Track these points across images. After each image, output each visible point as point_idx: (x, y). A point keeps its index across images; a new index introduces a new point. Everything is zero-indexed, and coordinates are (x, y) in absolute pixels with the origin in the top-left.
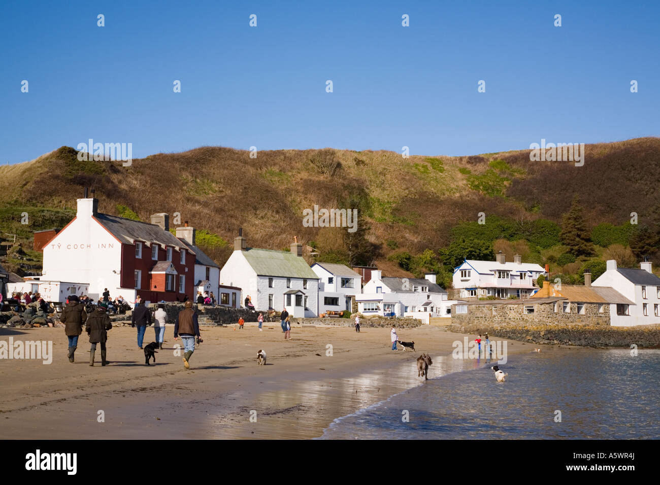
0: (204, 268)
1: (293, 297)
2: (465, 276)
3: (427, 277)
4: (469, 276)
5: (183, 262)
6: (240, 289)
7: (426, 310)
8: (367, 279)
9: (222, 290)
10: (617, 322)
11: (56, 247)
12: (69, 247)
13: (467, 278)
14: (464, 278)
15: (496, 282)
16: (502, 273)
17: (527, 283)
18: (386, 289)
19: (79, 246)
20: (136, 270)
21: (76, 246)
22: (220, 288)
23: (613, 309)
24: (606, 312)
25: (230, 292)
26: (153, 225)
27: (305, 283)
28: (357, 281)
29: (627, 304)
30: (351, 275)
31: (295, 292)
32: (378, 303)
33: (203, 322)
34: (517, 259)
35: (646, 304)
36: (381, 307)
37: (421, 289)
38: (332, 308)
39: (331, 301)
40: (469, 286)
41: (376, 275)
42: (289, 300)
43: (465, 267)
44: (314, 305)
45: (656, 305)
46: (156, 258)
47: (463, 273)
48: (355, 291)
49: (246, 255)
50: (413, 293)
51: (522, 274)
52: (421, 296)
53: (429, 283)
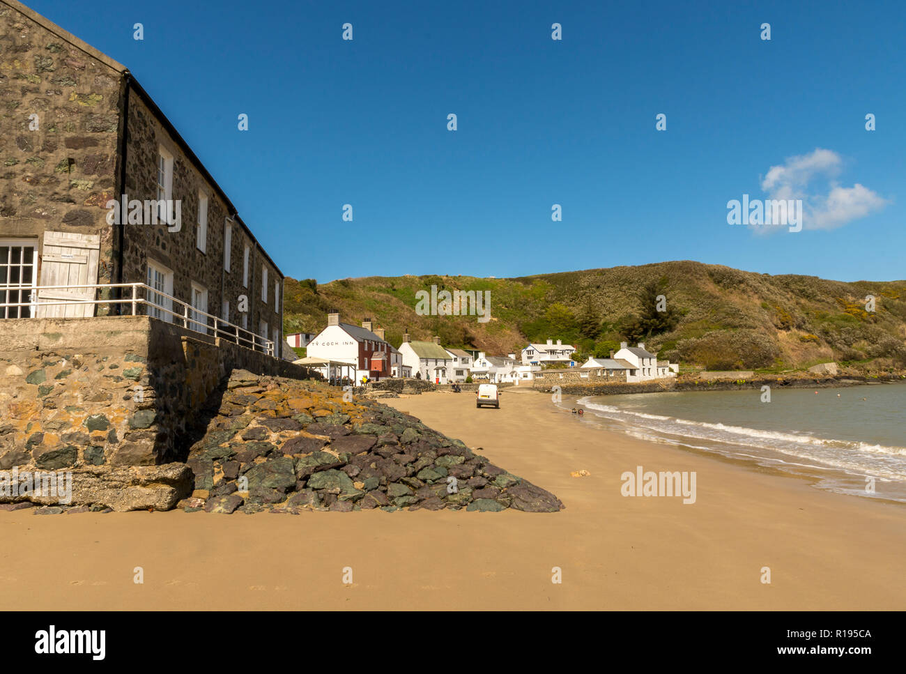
0: (394, 355)
1: (440, 371)
3: (509, 356)
5: (386, 352)
6: (412, 367)
7: (512, 376)
8: (476, 357)
9: (405, 369)
10: (631, 380)
11: (315, 345)
12: (324, 345)
13: (532, 355)
14: (529, 355)
15: (548, 357)
16: (553, 352)
17: (566, 358)
18: (489, 364)
20: (365, 359)
21: (328, 344)
22: (403, 368)
23: (628, 372)
24: (625, 374)
26: (364, 328)
27: (445, 363)
28: (470, 361)
29: (635, 370)
30: (466, 355)
31: (441, 368)
32: (485, 373)
33: (407, 389)
34: (559, 342)
35: (644, 369)
36: (488, 375)
37: (508, 363)
38: (460, 377)
39: (459, 372)
40: (533, 360)
41: (481, 355)
42: (438, 373)
43: (529, 348)
44: (451, 376)
45: (649, 369)
46: (373, 349)
47: (529, 352)
48: (469, 366)
49: (411, 346)
50: (504, 366)
51: (563, 352)
52: (508, 368)
53: (512, 359)
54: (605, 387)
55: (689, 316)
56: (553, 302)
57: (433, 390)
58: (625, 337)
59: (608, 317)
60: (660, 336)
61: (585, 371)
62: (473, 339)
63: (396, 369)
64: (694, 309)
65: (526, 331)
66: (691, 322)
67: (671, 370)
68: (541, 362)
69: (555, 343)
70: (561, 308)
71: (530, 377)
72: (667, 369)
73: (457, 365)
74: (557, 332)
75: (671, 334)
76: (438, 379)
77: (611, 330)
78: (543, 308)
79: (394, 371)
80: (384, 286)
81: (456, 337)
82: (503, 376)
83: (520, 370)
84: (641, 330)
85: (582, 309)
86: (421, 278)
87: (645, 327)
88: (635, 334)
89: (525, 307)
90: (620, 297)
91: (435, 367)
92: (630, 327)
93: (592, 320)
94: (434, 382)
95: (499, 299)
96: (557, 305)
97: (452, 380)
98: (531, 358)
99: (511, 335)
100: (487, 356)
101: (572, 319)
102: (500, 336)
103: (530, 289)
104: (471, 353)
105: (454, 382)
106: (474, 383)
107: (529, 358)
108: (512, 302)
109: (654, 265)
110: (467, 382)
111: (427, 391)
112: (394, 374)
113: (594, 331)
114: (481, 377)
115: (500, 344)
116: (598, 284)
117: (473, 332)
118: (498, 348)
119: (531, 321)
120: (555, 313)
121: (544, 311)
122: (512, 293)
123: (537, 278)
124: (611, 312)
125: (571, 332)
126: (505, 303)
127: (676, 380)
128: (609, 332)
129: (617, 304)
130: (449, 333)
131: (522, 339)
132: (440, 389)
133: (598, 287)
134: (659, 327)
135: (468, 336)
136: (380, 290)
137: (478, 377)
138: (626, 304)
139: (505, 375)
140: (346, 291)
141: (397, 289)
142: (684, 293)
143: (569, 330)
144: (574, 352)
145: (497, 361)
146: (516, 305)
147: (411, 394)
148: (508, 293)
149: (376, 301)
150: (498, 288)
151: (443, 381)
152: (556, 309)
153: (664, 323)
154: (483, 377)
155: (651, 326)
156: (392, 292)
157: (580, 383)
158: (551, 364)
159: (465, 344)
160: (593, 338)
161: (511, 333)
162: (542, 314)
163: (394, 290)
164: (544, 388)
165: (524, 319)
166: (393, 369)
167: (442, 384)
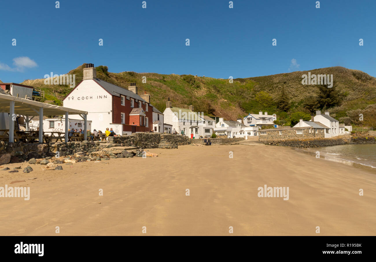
0: (157, 114)
1: (194, 129)
2: (250, 120)
3: (238, 120)
4: (251, 120)
5: (147, 110)
6: (172, 126)
7: (241, 133)
8: (217, 121)
9: (165, 126)
11: (71, 99)
12: (79, 99)
13: (251, 121)
14: (249, 121)
15: (261, 122)
16: (264, 119)
18: (226, 126)
19: (85, 98)
20: (122, 113)
21: (83, 98)
22: (164, 125)
23: (325, 130)
24: (323, 132)
25: (168, 127)
26: (129, 91)
27: (197, 124)
28: (214, 123)
29: (328, 129)
30: (211, 120)
31: (195, 127)
32: (224, 131)
33: (164, 143)
34: (266, 113)
35: (333, 128)
36: (226, 133)
37: (238, 125)
38: (208, 134)
39: (207, 131)
40: (251, 124)
41: (221, 120)
42: (192, 131)
43: (249, 116)
44: (202, 133)
45: (335, 129)
46: (133, 106)
47: (249, 119)
48: (213, 126)
49: (172, 110)
50: (236, 127)
51: (269, 119)
52: (238, 128)
53: (240, 123)
54: (315, 141)
55: (349, 97)
56: (259, 91)
57: (189, 143)
58: (308, 110)
59: (294, 99)
60: (331, 109)
61: (299, 129)
62: (214, 110)
63: (157, 125)
64: (352, 92)
65: (244, 107)
66: (351, 100)
67: (346, 130)
68: (257, 125)
69: (263, 114)
70: (264, 94)
71: (252, 134)
72: (344, 129)
73: (206, 125)
74: (263, 108)
75: (339, 107)
76: (192, 135)
77: (296, 107)
78: (253, 94)
79: (156, 128)
80: (158, 78)
81: (203, 108)
82: (235, 133)
83: (245, 129)
84: (319, 105)
85: (277, 95)
86: (181, 76)
87: (321, 103)
88: (314, 108)
89: (242, 94)
90: (300, 88)
91: (191, 126)
92: (312, 103)
93: (285, 100)
94: (190, 137)
95: (227, 90)
96: (262, 92)
97: (202, 136)
98: (250, 122)
99: (235, 110)
100: (224, 120)
101: (272, 100)
102: (229, 109)
103: (244, 84)
104: (214, 118)
105: (204, 137)
106: (217, 138)
107: (248, 123)
108: (235, 92)
109: (319, 70)
110: (212, 137)
111: (183, 144)
112: (156, 130)
113: (286, 107)
114: (221, 134)
115: (230, 114)
116: (285, 81)
117: (213, 106)
118: (229, 116)
119: (247, 102)
120: (261, 97)
121: (254, 96)
122: (234, 87)
123: (248, 79)
124: (295, 96)
125: (271, 108)
126: (231, 92)
127: (351, 136)
128: (296, 108)
129: (298, 92)
130: (199, 106)
131: (243, 112)
132: (195, 143)
133: (285, 83)
134: (330, 103)
135: (211, 108)
136: (156, 80)
137: (219, 134)
138: (304, 91)
139: (236, 133)
140: (131, 78)
141: (166, 81)
142: (342, 84)
143: (270, 107)
144: (275, 119)
145: (231, 124)
146: (237, 93)
147: (167, 148)
148: (232, 86)
149: (152, 86)
150: (226, 84)
151: (196, 136)
152: (261, 94)
153: (335, 101)
154: (223, 134)
155: (325, 103)
156: (163, 82)
157: (296, 138)
158: (263, 127)
159: (209, 113)
160: (285, 111)
161: (236, 109)
162: (253, 98)
163: (165, 81)
164: (267, 141)
165: (242, 101)
166: (154, 125)
167: (195, 138)
